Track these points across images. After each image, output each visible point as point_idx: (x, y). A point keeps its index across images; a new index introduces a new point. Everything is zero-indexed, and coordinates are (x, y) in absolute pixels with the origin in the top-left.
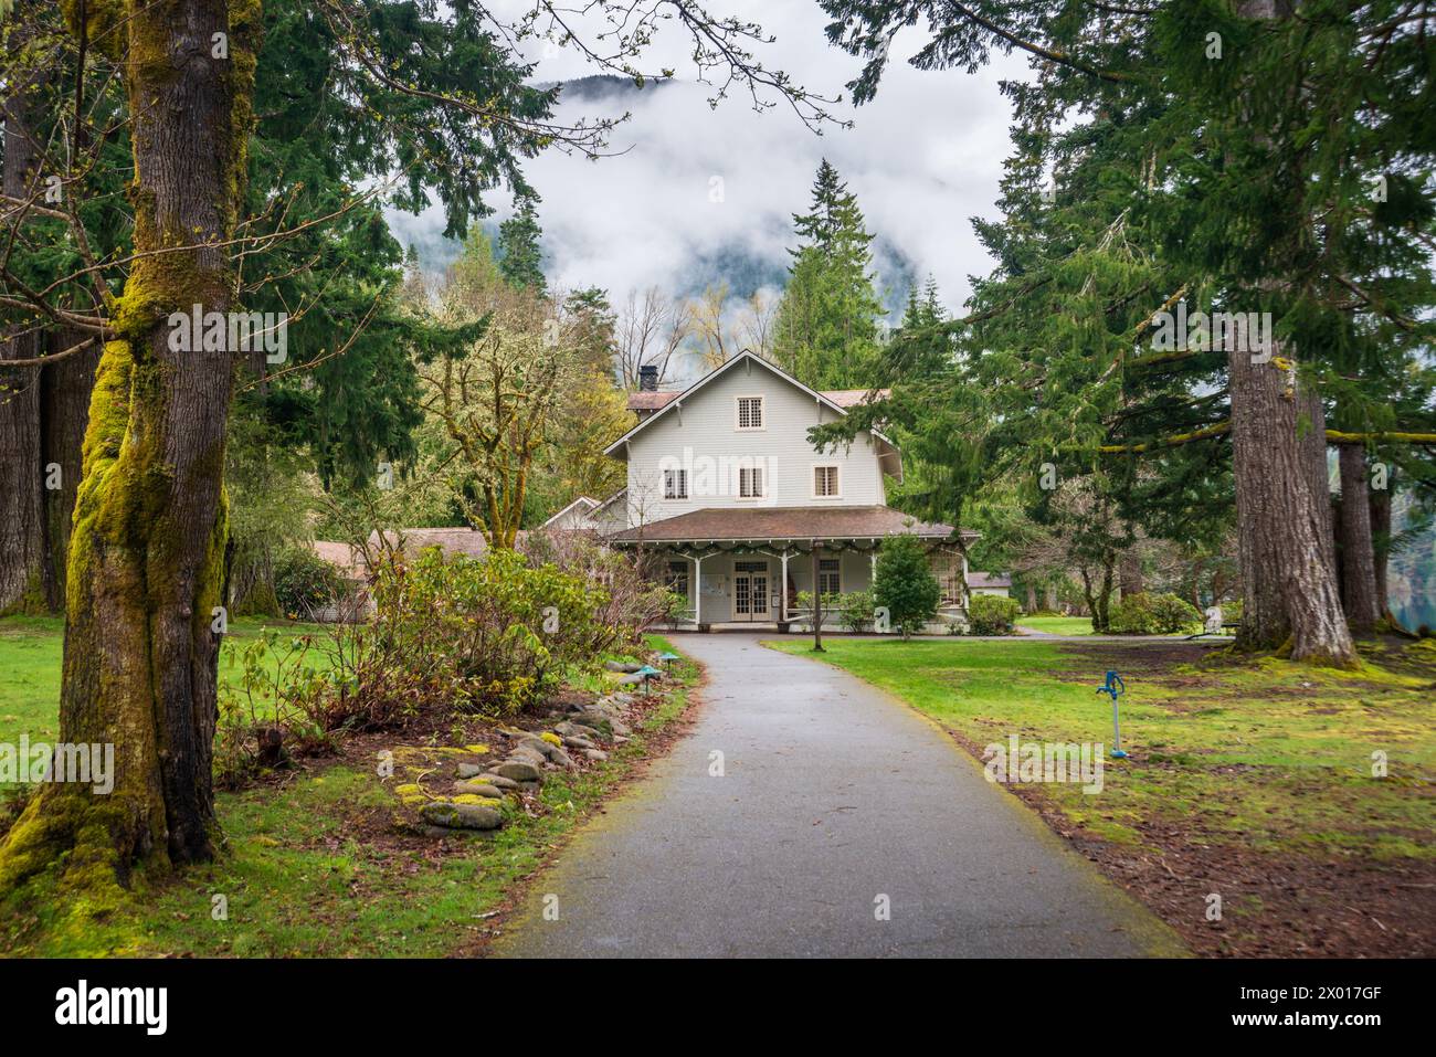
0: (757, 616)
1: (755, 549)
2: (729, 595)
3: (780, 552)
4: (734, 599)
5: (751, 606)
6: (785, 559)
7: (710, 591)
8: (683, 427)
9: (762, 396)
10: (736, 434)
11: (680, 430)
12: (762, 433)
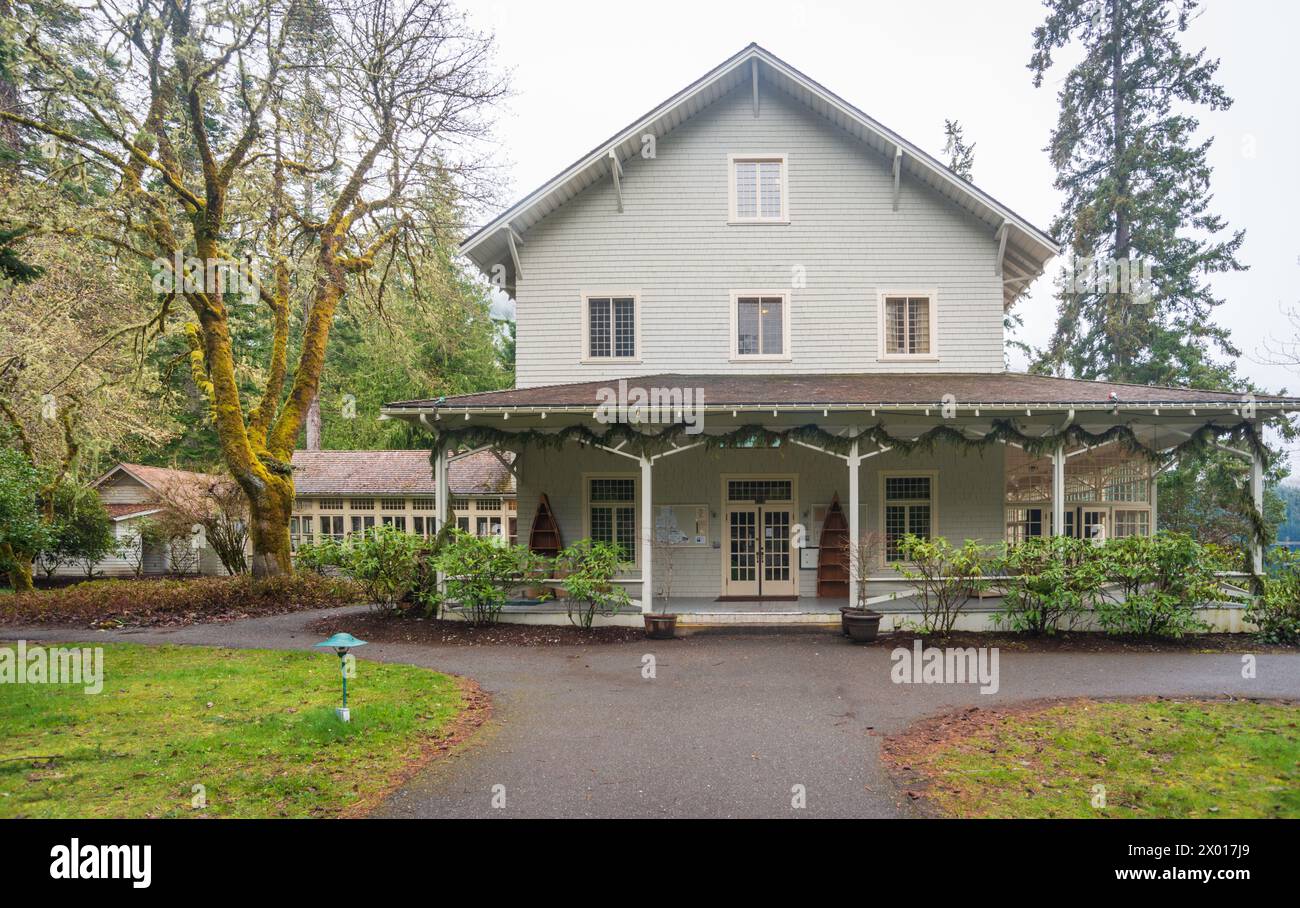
0: (773, 588)
1: (784, 436)
2: (717, 546)
3: (844, 444)
4: (726, 552)
5: (760, 568)
6: (854, 461)
7: (676, 539)
8: (625, 213)
9: (784, 156)
10: (730, 229)
11: (620, 219)
12: (783, 228)
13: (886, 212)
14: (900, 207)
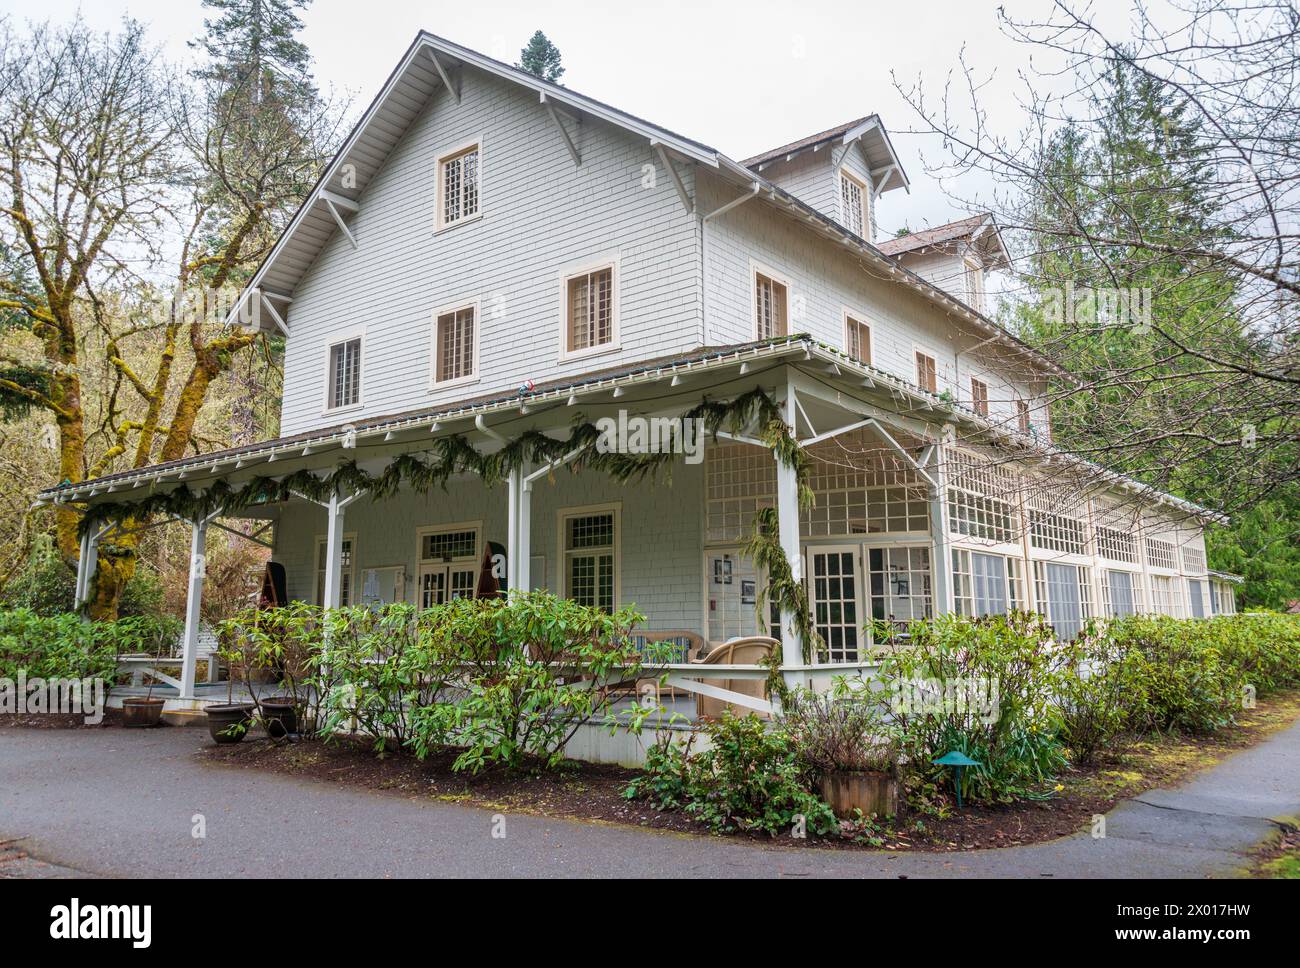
8: (359, 249)
9: (477, 140)
10: (434, 240)
11: (356, 255)
12: (476, 225)
13: (569, 171)
14: (583, 158)
